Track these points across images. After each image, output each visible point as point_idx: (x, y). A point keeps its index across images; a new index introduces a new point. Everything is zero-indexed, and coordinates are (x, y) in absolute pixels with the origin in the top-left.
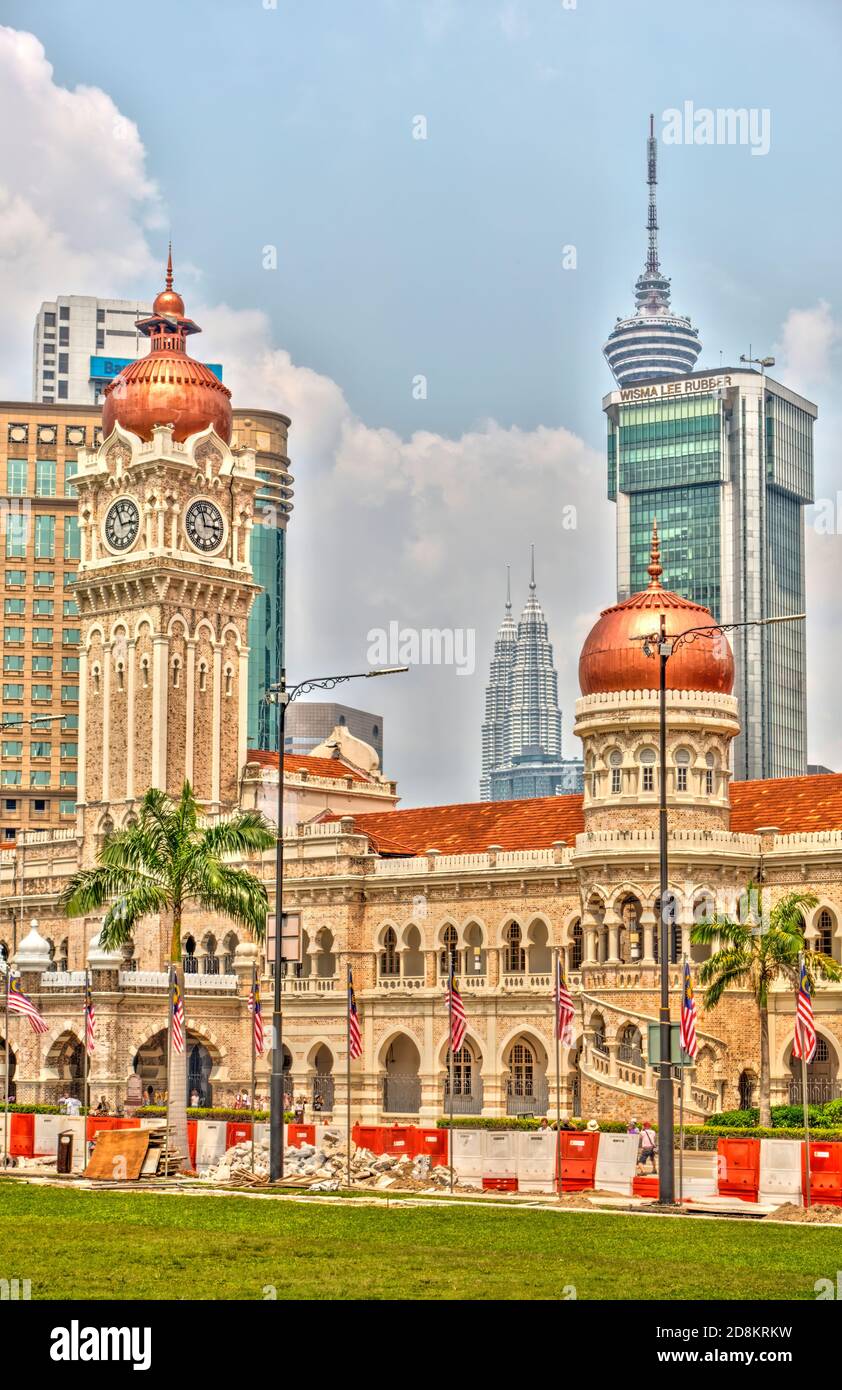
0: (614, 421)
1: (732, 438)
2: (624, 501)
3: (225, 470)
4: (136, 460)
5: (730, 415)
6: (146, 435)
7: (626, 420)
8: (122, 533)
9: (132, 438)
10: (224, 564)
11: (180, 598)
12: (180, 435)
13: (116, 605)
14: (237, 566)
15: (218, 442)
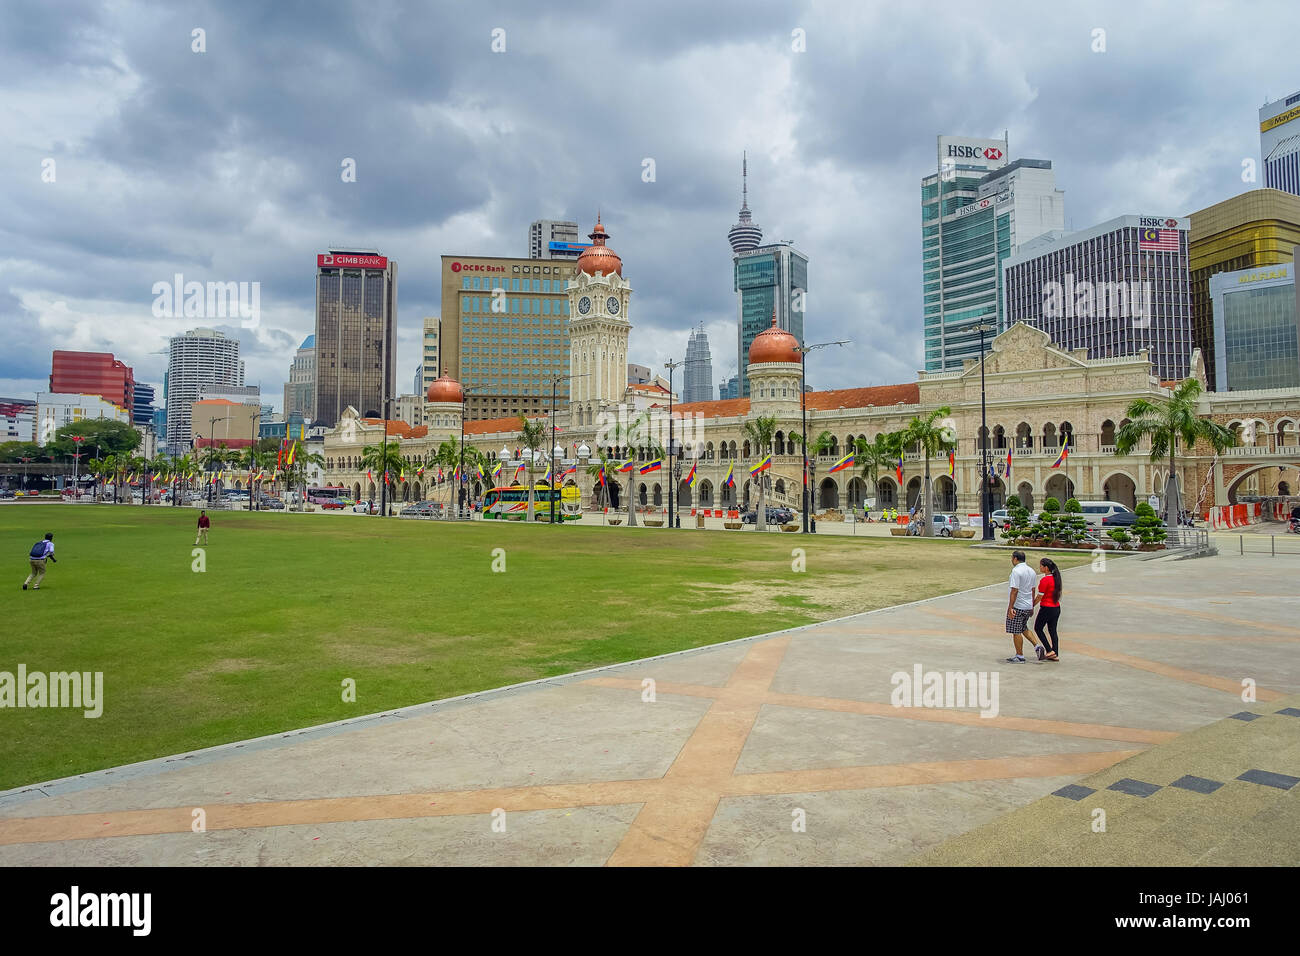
0: (736, 263)
1: (779, 269)
2: (739, 291)
3: (620, 287)
4: (589, 283)
5: (778, 261)
6: (593, 275)
7: (740, 263)
8: (584, 308)
9: (588, 276)
10: (619, 319)
11: (606, 331)
12: (604, 275)
13: (583, 333)
14: (624, 319)
15: (617, 277)
